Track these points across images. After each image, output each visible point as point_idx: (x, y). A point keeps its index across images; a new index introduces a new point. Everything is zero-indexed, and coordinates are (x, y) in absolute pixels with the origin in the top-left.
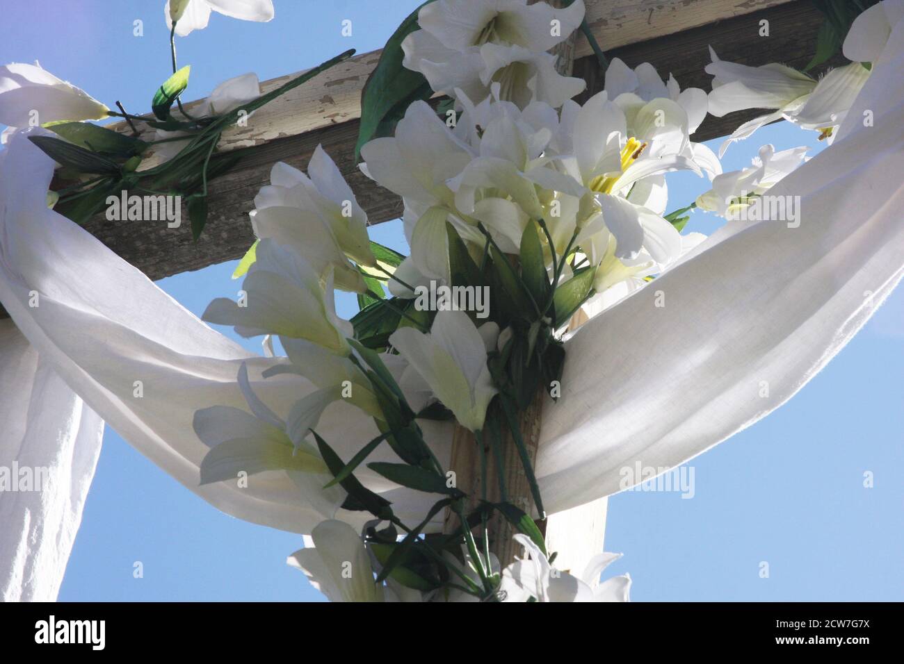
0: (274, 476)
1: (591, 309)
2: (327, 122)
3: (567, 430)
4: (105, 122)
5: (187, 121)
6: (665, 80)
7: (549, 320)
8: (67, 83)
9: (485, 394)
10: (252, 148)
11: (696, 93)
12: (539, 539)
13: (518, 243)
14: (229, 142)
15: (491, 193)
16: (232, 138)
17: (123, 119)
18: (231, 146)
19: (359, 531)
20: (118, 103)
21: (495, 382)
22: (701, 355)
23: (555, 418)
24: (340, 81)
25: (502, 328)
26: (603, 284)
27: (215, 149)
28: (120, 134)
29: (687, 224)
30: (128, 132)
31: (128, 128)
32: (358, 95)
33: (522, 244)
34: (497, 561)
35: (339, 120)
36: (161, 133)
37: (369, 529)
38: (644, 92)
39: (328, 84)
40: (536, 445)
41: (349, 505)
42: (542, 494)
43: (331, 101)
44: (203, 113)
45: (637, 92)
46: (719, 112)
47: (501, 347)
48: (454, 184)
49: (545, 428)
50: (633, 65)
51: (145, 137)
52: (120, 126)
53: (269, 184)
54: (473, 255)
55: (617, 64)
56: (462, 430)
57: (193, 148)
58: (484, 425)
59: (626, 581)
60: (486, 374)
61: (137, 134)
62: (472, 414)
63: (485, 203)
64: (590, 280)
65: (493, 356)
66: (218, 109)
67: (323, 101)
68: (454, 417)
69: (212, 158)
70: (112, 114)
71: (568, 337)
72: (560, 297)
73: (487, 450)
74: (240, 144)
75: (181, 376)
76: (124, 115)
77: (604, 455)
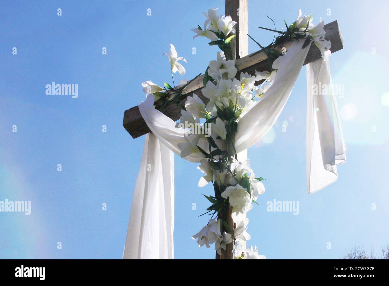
0: (194, 154)
1: (241, 116)
2: (199, 88)
3: (239, 138)
4: (163, 91)
5: (176, 90)
6: (249, 75)
7: (234, 119)
8: (156, 84)
9: (225, 133)
10: (188, 94)
11: (254, 76)
12: (236, 158)
13: (228, 105)
14: (184, 93)
15: (223, 96)
16: (184, 92)
17: (166, 91)
18: (184, 94)
19: (208, 160)
20: (164, 87)
21: (227, 131)
22: (257, 123)
23: (237, 136)
24: (200, 80)
25: (227, 121)
26: (242, 112)
27: (181, 94)
28: (166, 94)
29: (254, 100)
30: (167, 93)
31: (167, 92)
32: (202, 82)
33: (229, 105)
34: (230, 162)
35: (201, 87)
36: (172, 92)
37: (209, 160)
38: (246, 77)
39: (198, 81)
40: (234, 141)
41: (206, 157)
42: (236, 150)
43: (199, 83)
44: (179, 88)
45: (245, 77)
46: (258, 81)
47: (227, 124)
48: (216, 95)
49: (236, 138)
50: (244, 73)
51: (170, 94)
52: (166, 92)
53: (187, 100)
54: (220, 108)
55: (242, 73)
56: (223, 140)
57: (178, 94)
58: (226, 139)
59: (248, 162)
60: (225, 129)
61: (168, 93)
62: (224, 137)
63: (222, 98)
64: (240, 111)
65: (226, 126)
66: (181, 86)
67: (198, 84)
68: (221, 138)
69: (181, 96)
70: (164, 90)
71: (238, 122)
72: (236, 115)
73: (227, 143)
74: (185, 93)
75: (177, 137)
76: (166, 90)
77: (245, 142)
